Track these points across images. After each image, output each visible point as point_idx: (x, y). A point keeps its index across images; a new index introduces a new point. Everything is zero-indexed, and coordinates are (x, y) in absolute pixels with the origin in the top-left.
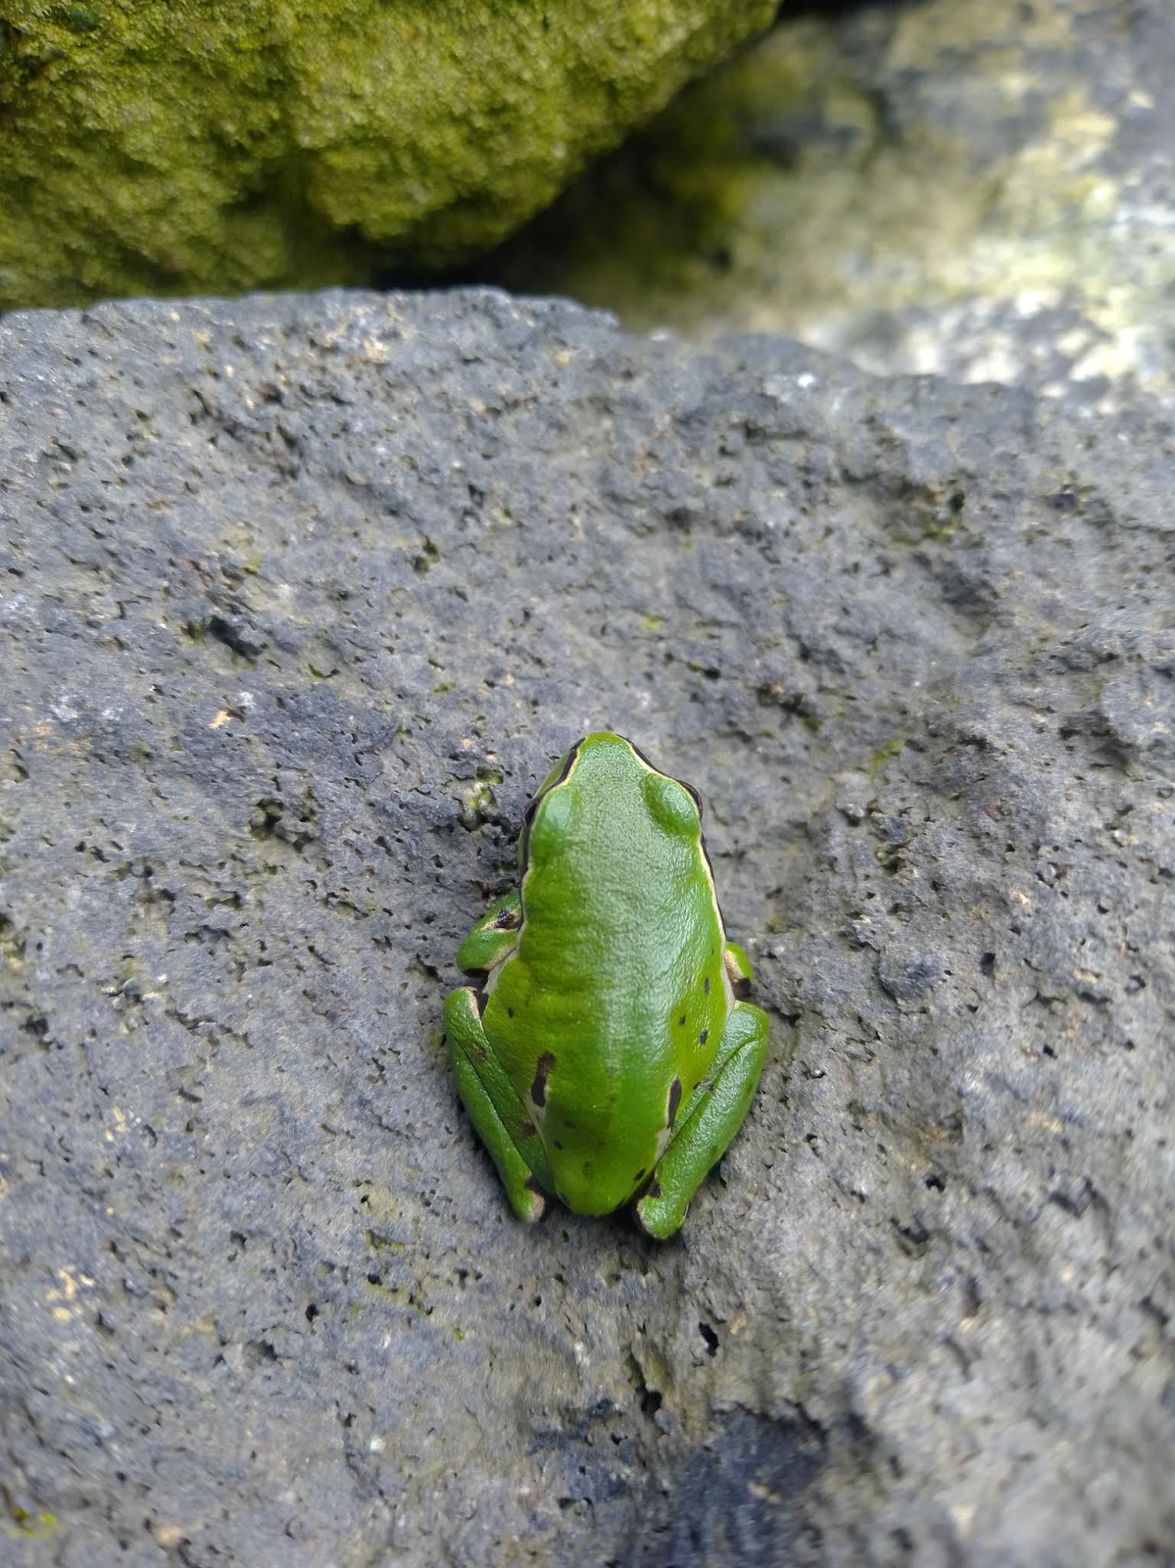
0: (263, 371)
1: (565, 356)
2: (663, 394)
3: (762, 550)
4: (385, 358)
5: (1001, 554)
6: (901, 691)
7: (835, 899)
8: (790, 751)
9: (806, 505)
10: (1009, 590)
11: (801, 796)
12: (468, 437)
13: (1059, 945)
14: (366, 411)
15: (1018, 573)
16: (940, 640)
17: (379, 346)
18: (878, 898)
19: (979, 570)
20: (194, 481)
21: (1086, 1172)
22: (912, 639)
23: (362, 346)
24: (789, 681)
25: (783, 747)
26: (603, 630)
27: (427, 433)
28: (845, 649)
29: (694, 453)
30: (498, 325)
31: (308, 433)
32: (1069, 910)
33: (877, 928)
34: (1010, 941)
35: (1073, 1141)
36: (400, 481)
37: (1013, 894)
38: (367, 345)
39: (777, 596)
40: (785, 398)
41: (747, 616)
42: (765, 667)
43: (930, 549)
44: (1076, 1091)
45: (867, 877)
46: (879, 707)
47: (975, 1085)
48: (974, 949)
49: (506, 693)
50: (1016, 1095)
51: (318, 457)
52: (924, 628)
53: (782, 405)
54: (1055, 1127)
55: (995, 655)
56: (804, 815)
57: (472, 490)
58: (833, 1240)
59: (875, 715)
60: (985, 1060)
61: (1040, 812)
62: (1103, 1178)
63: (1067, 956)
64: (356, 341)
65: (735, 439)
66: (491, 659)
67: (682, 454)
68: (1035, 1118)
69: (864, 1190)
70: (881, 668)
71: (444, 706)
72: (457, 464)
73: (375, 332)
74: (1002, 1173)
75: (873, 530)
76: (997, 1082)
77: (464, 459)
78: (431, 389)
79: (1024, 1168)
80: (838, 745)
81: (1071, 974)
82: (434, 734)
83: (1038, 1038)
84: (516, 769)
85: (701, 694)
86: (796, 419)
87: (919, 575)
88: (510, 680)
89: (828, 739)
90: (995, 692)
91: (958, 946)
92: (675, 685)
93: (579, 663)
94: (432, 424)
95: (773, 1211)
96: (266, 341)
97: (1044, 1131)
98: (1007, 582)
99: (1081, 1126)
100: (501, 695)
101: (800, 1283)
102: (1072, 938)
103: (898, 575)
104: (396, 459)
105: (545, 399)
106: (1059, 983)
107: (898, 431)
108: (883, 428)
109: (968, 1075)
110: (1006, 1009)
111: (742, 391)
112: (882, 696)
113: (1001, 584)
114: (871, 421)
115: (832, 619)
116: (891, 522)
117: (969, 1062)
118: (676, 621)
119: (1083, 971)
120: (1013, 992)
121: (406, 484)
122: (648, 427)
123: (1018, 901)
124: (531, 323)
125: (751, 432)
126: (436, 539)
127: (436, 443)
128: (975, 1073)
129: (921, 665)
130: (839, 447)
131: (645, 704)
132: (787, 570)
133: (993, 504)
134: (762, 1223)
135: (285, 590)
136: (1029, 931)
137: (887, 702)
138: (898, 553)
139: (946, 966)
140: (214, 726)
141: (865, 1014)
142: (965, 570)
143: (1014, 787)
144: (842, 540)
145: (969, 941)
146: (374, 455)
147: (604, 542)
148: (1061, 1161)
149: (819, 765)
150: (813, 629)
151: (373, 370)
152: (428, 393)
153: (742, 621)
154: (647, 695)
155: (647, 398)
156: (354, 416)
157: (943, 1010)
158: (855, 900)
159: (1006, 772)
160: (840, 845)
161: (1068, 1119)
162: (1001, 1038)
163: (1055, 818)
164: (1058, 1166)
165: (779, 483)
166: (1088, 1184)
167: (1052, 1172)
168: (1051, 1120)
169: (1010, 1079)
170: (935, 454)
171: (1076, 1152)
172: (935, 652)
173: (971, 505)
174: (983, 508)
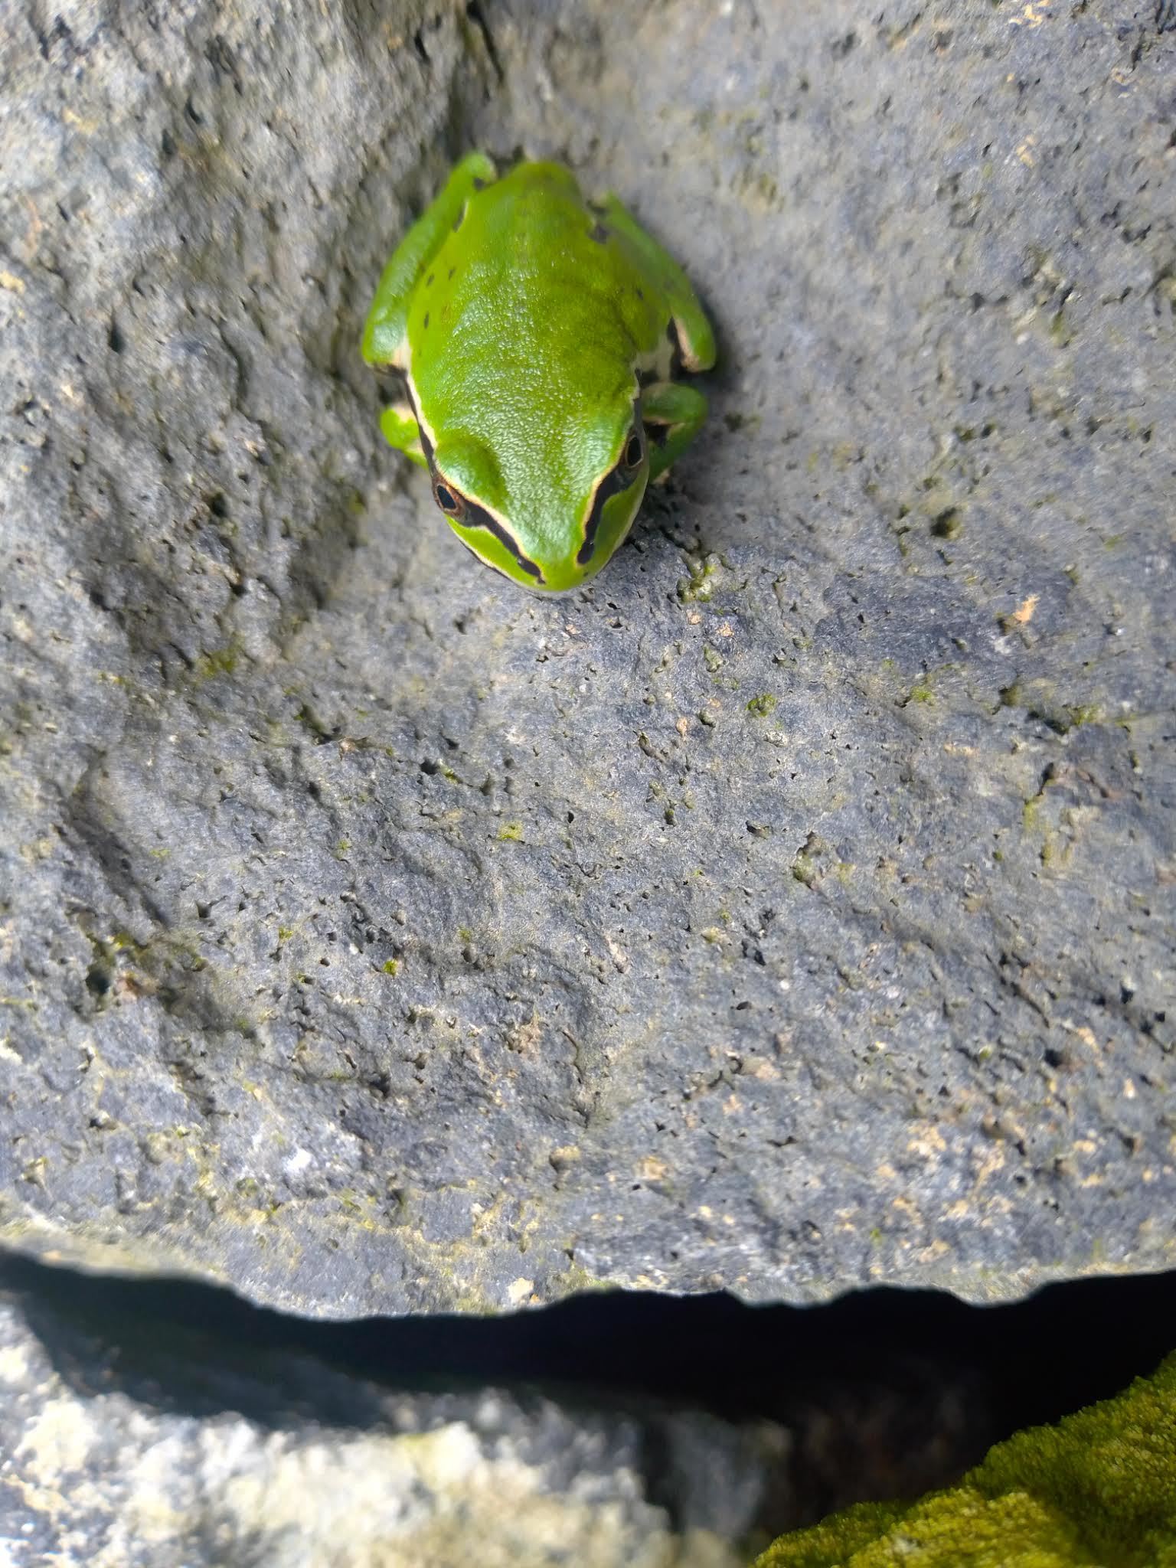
0: (1085, 1096)
1: (650, 1171)
2: (505, 1132)
3: (366, 920)
4: (912, 1128)
5: (46, 886)
6: (194, 735)
7: (287, 493)
8: (335, 694)
9: (305, 987)
10: (43, 834)
11: (325, 645)
12: (777, 1024)
13: (35, 323)
14: (924, 1046)
15: (28, 858)
16: (139, 797)
17: (924, 1149)
18: (236, 471)
19: (76, 867)
20: (1138, 920)
21: (46, 65)
22: (175, 799)
23: (949, 1140)
24: (336, 753)
25: (343, 698)
26: (571, 818)
27: (836, 1029)
28: (263, 790)
29: (460, 1057)
30: (756, 1206)
31: (999, 1006)
32: (19, 366)
33: (239, 434)
34: (89, 352)
35: (54, 96)
36: (859, 951)
37: (78, 400)
38: (942, 1145)
39: (348, 856)
40: (331, 1128)
41: (388, 837)
42: (365, 770)
43: (143, 925)
44: (43, 150)
45: (247, 503)
46: (225, 722)
47: (145, 179)
48: (130, 361)
49: (686, 708)
50: (104, 162)
51: (978, 974)
52: (161, 814)
53: (332, 1117)
54: (70, 116)
55: (69, 740)
56: (321, 620)
57: (759, 959)
58: (301, 88)
59: (230, 716)
60: (131, 209)
61: (37, 490)
62: (31, 53)
63: (29, 309)
64: (958, 1148)
65: (402, 1078)
66: (709, 753)
67: (476, 1053)
68: (89, 131)
69: (267, 131)
70: (217, 771)
71: (760, 682)
72: (784, 985)
73: (932, 1168)
74: (128, 83)
75: (217, 961)
76: (122, 181)
77: (775, 994)
78: (837, 1093)
79: (106, 90)
80: (277, 692)
81: (29, 290)
82: (769, 646)
83: (74, 233)
84: (663, 602)
85: (446, 746)
86: (315, 1098)
87: (161, 894)
88: (682, 725)
89: (290, 699)
90: (75, 686)
91: (148, 371)
92: (476, 758)
93: (599, 764)
94: (828, 1042)
95: (360, 131)
96: (1089, 1148)
97: (82, 114)
98: (44, 847)
99: (44, 108)
100: (691, 702)
101: (334, 44)
102: (20, 330)
103: (188, 905)
104: (871, 984)
105: (673, 1098)
106: (41, 284)
107: (171, 1085)
108: (193, 1096)
109: (150, 195)
110: (101, 272)
111: (392, 1151)
112: (219, 735)
113: (51, 844)
114: (209, 1109)
115: (277, 829)
116: (194, 970)
117: (148, 210)
118: (479, 837)
119: (14, 289)
120: (93, 296)
121: (850, 948)
122: (525, 1083)
123: (75, 389)
124: (706, 1212)
125: (381, 1086)
126: (800, 890)
127: (818, 1013)
128: (144, 196)
129: (167, 765)
130: (256, 1063)
131: (513, 730)
132: (333, 886)
133: (51, 965)
134: (371, 116)
135: (984, 789)
136: (66, 352)
137: (213, 726)
138: (188, 931)
139: (163, 350)
140: (1032, 599)
141: (257, 336)
142: (97, 874)
143: (64, 532)
144: (260, 943)
145: (136, 373)
146: (900, 982)
147: (579, 927)
148: (69, 83)
149: (301, 675)
150: (302, 815)
151: (923, 1108)
152: (842, 1088)
153: (393, 832)
154: (511, 739)
155: (527, 1125)
156: (939, 1032)
157: (170, 298)
158: (259, 479)
159: (71, 552)
160: (278, 553)
161: (55, 118)
162: (111, 233)
163: (21, 479)
164: (73, 80)
165: (343, 1014)
166: (45, 53)
167: (79, 77)
168: (73, 123)
169: (108, 179)
170: (124, 1046)
171: (53, 87)
172: (148, 779)
173: (80, 970)
174: (63, 962)
